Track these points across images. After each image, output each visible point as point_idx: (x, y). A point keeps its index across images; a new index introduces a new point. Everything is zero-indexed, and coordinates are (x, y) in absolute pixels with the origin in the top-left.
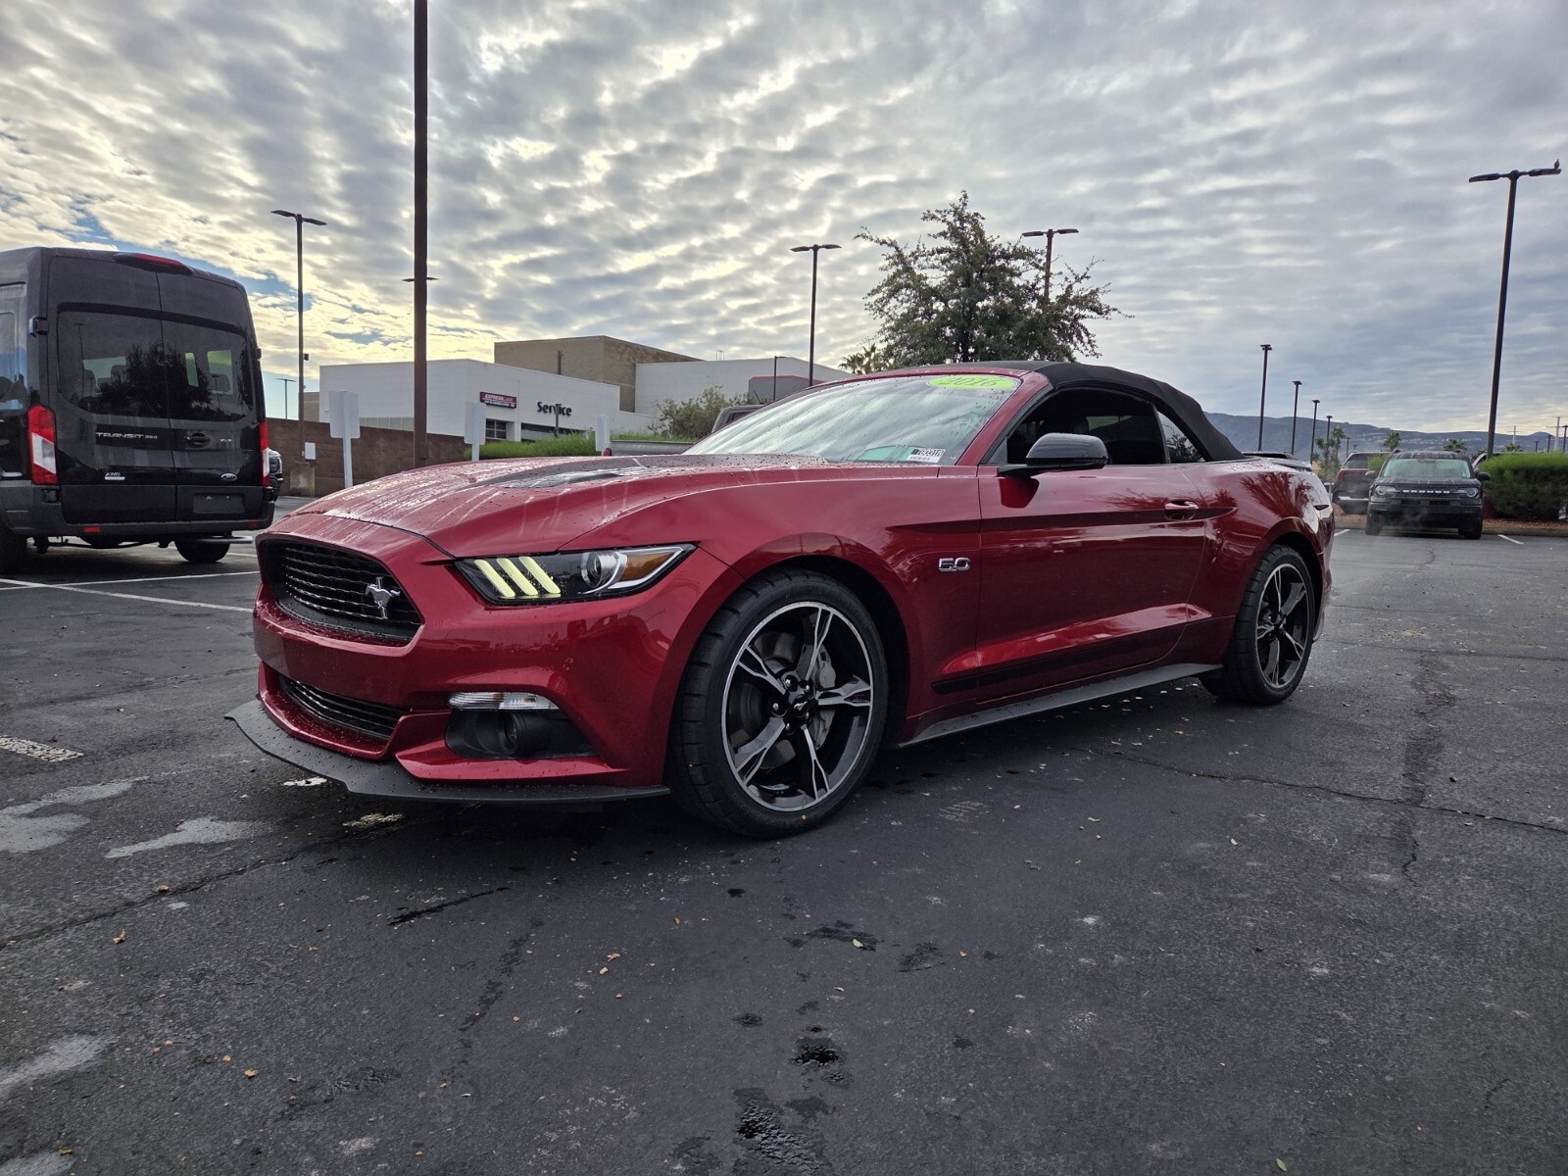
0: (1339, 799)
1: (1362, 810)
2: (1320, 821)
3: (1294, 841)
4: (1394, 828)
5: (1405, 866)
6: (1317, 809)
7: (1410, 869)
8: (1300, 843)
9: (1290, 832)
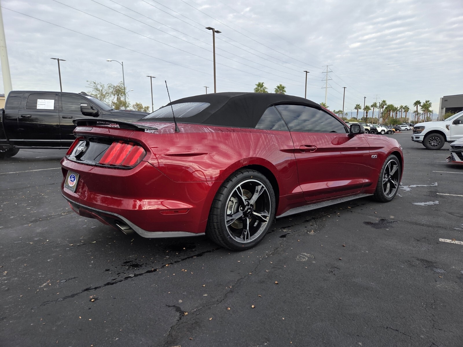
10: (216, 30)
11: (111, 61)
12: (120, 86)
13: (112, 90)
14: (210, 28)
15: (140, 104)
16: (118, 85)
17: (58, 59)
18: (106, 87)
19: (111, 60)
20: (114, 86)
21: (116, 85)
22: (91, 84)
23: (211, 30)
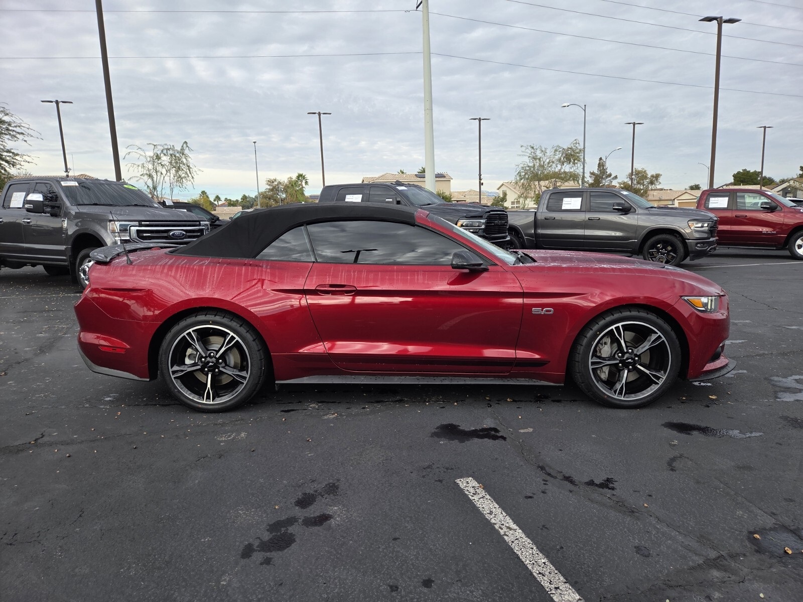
10: (725, 18)
11: (568, 106)
12: (574, 148)
13: (560, 155)
14: (709, 19)
15: (644, 170)
16: (570, 147)
17: (480, 118)
18: (550, 152)
19: (569, 104)
20: (563, 149)
21: (566, 147)
22: (527, 150)
23: (715, 22)
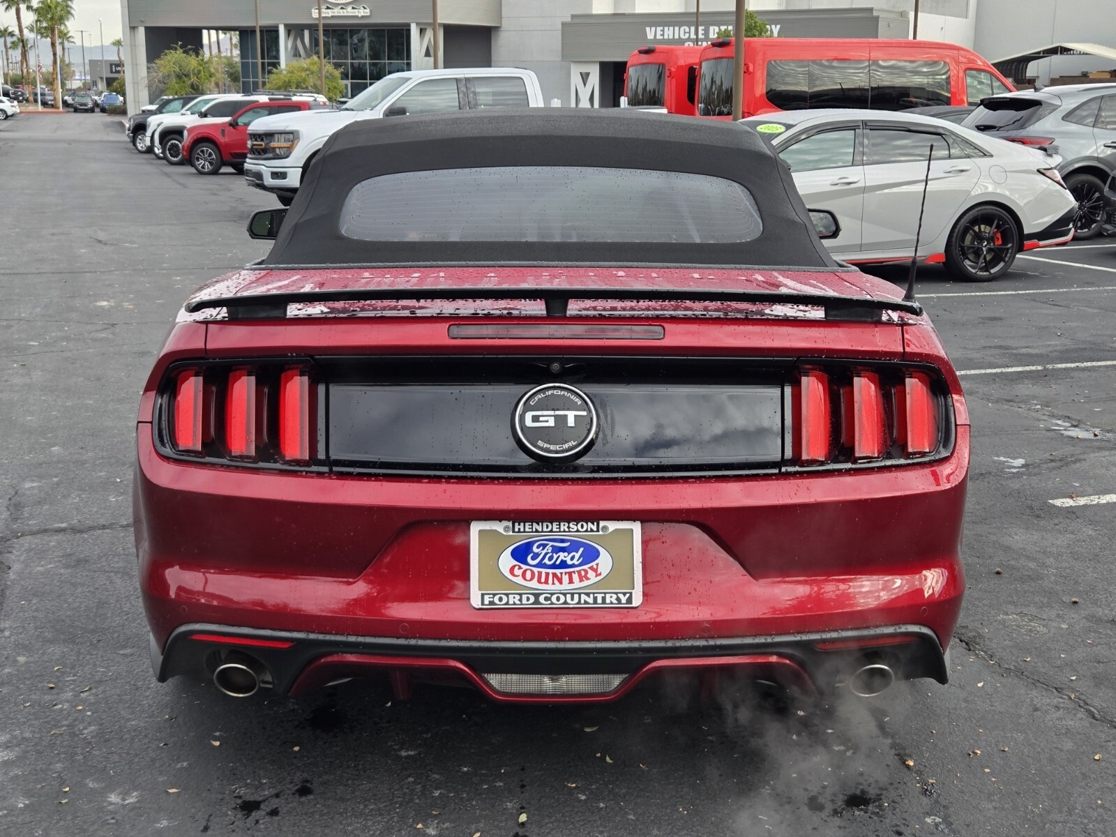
0: (63, 525)
1: (44, 521)
2: (73, 506)
3: (85, 490)
4: (22, 514)
5: (16, 493)
6: (77, 514)
7: (13, 493)
8: (80, 490)
9: (90, 494)
